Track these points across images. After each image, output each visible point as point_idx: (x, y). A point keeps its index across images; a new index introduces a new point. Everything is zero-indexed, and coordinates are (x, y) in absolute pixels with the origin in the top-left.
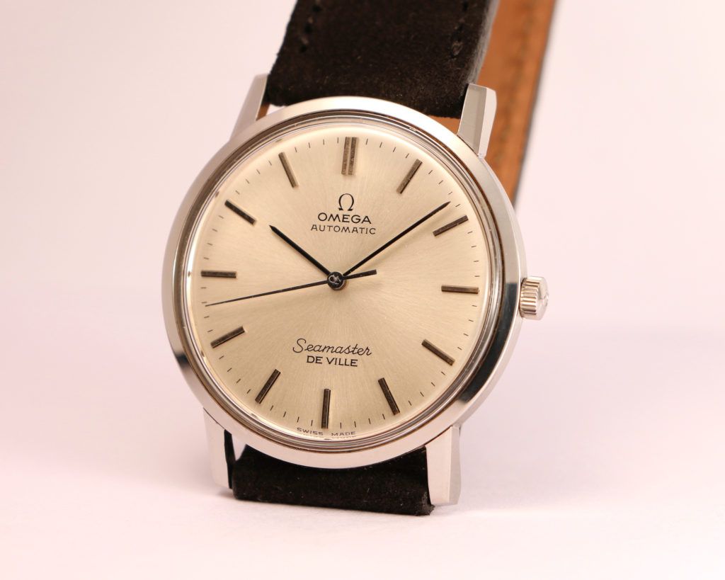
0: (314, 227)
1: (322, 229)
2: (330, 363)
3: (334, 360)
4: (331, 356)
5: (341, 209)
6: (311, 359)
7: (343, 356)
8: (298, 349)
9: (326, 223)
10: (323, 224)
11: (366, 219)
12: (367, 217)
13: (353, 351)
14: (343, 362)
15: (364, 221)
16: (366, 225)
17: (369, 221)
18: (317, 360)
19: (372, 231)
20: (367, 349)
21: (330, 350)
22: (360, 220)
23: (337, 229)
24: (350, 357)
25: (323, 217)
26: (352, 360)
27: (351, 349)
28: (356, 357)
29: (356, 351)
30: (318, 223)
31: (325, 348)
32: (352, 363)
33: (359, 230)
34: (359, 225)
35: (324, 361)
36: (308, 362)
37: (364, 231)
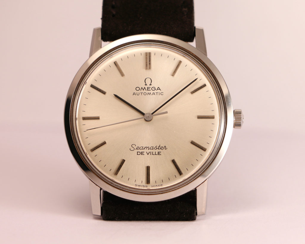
0: (134, 94)
1: (138, 94)
2: (148, 154)
3: (150, 153)
4: (148, 151)
5: (146, 85)
6: (139, 153)
7: (154, 151)
8: (132, 149)
9: (140, 91)
10: (138, 92)
11: (159, 89)
12: (159, 87)
13: (158, 148)
14: (154, 153)
15: (157, 89)
16: (159, 91)
17: (160, 89)
18: (142, 153)
19: (162, 94)
20: (165, 147)
21: (148, 148)
22: (155, 89)
23: (145, 94)
24: (157, 151)
25: (138, 89)
26: (158, 152)
27: (157, 147)
28: (160, 150)
29: (160, 148)
30: (136, 92)
31: (145, 147)
32: (158, 153)
33: (156, 94)
34: (155, 91)
35: (145, 153)
36: (137, 154)
37: (158, 94)
